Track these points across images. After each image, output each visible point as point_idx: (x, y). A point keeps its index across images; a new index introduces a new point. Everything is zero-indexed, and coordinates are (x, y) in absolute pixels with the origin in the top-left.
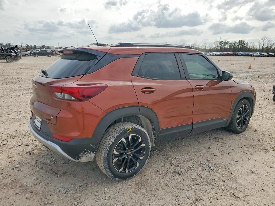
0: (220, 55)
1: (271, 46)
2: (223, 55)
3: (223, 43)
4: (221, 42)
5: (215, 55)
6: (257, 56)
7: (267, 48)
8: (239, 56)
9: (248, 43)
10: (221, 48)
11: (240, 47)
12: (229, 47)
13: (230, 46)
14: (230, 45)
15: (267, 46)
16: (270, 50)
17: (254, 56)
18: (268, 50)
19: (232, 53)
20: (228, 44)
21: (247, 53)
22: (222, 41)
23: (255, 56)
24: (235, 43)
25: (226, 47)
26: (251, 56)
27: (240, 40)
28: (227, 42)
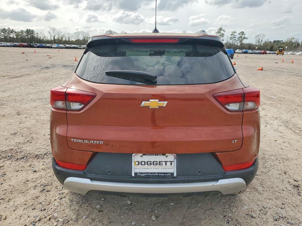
0: (11, 46)
1: (62, 38)
2: (15, 46)
3: (6, 32)
4: (3, 30)
5: (4, 46)
6: (55, 48)
7: (58, 39)
8: (35, 47)
9: (37, 33)
10: (5, 37)
11: (29, 37)
12: (15, 37)
13: (17, 35)
14: (15, 34)
15: (58, 37)
16: (62, 42)
17: (51, 48)
18: (60, 42)
19: (26, 44)
20: (14, 33)
21: (44, 45)
22: (5, 29)
23: (53, 48)
24: (22, 32)
25: (11, 36)
26: (49, 47)
27: (28, 29)
28: (11, 30)
